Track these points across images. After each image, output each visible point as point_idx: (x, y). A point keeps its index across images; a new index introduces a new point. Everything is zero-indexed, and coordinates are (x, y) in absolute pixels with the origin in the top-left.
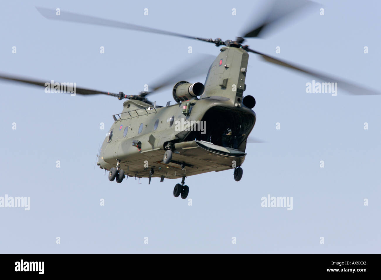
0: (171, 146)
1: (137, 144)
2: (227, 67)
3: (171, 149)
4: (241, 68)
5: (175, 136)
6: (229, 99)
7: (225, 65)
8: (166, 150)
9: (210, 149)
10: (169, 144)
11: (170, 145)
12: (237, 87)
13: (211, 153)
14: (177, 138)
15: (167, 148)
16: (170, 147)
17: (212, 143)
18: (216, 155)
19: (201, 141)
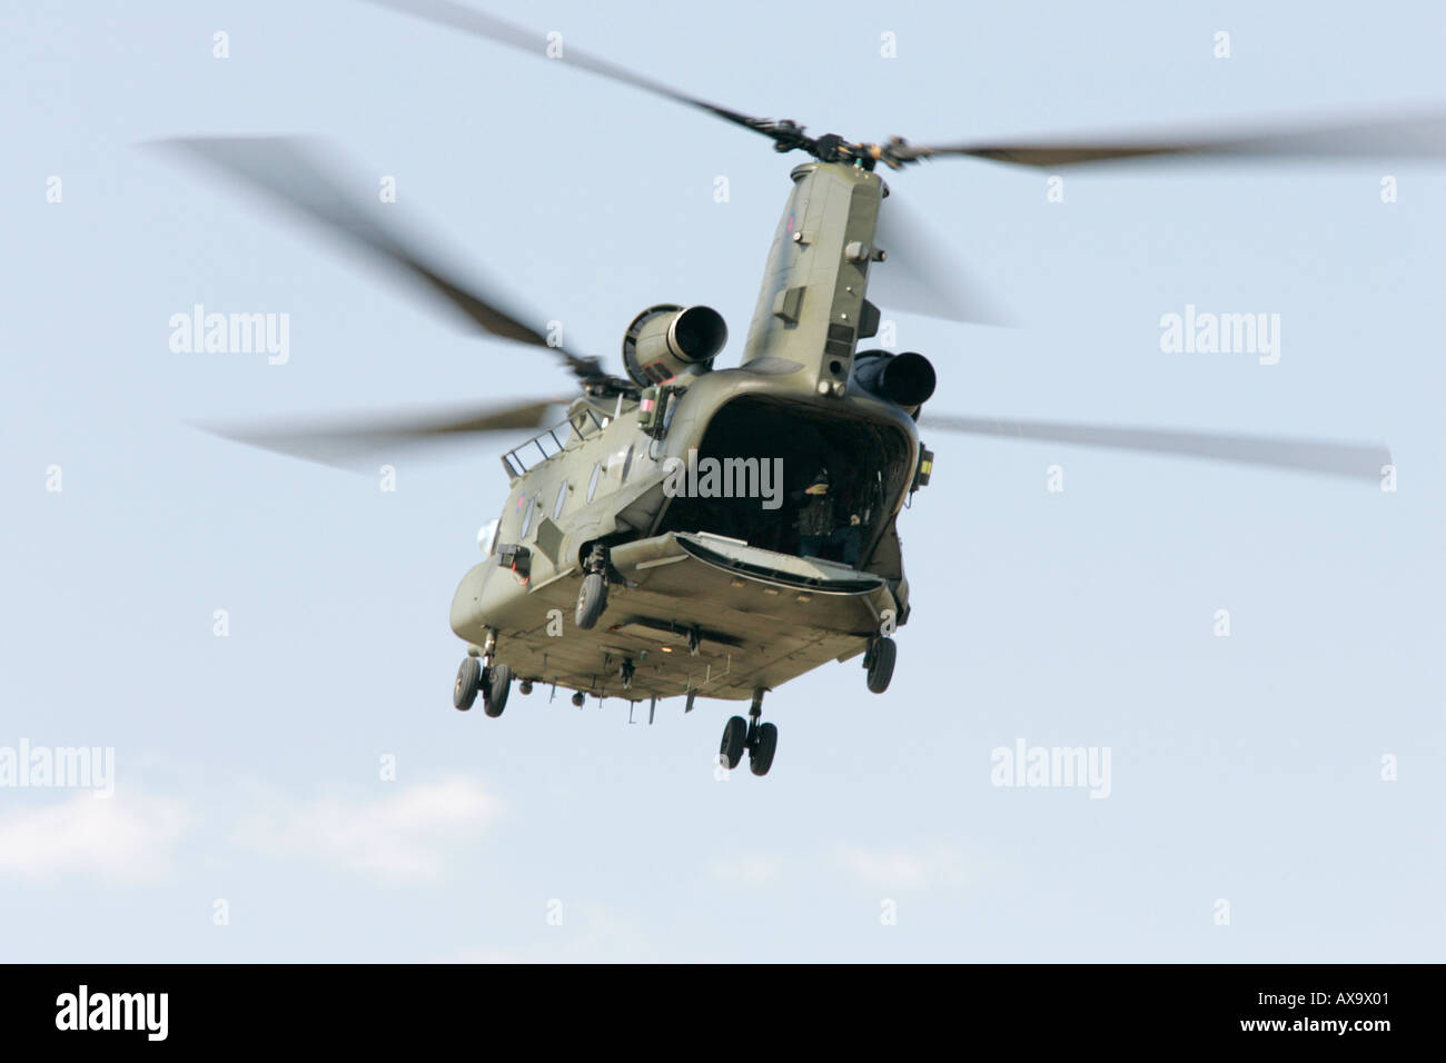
0: (601, 558)
1: (512, 558)
2: (804, 240)
3: (603, 572)
4: (846, 243)
5: (612, 521)
6: (803, 366)
7: (797, 236)
8: (587, 571)
9: (738, 565)
10: (596, 549)
11: (598, 554)
12: (831, 320)
13: (740, 579)
14: (624, 528)
15: (589, 565)
16: (600, 564)
17: (746, 543)
18: (764, 589)
19: (701, 533)
